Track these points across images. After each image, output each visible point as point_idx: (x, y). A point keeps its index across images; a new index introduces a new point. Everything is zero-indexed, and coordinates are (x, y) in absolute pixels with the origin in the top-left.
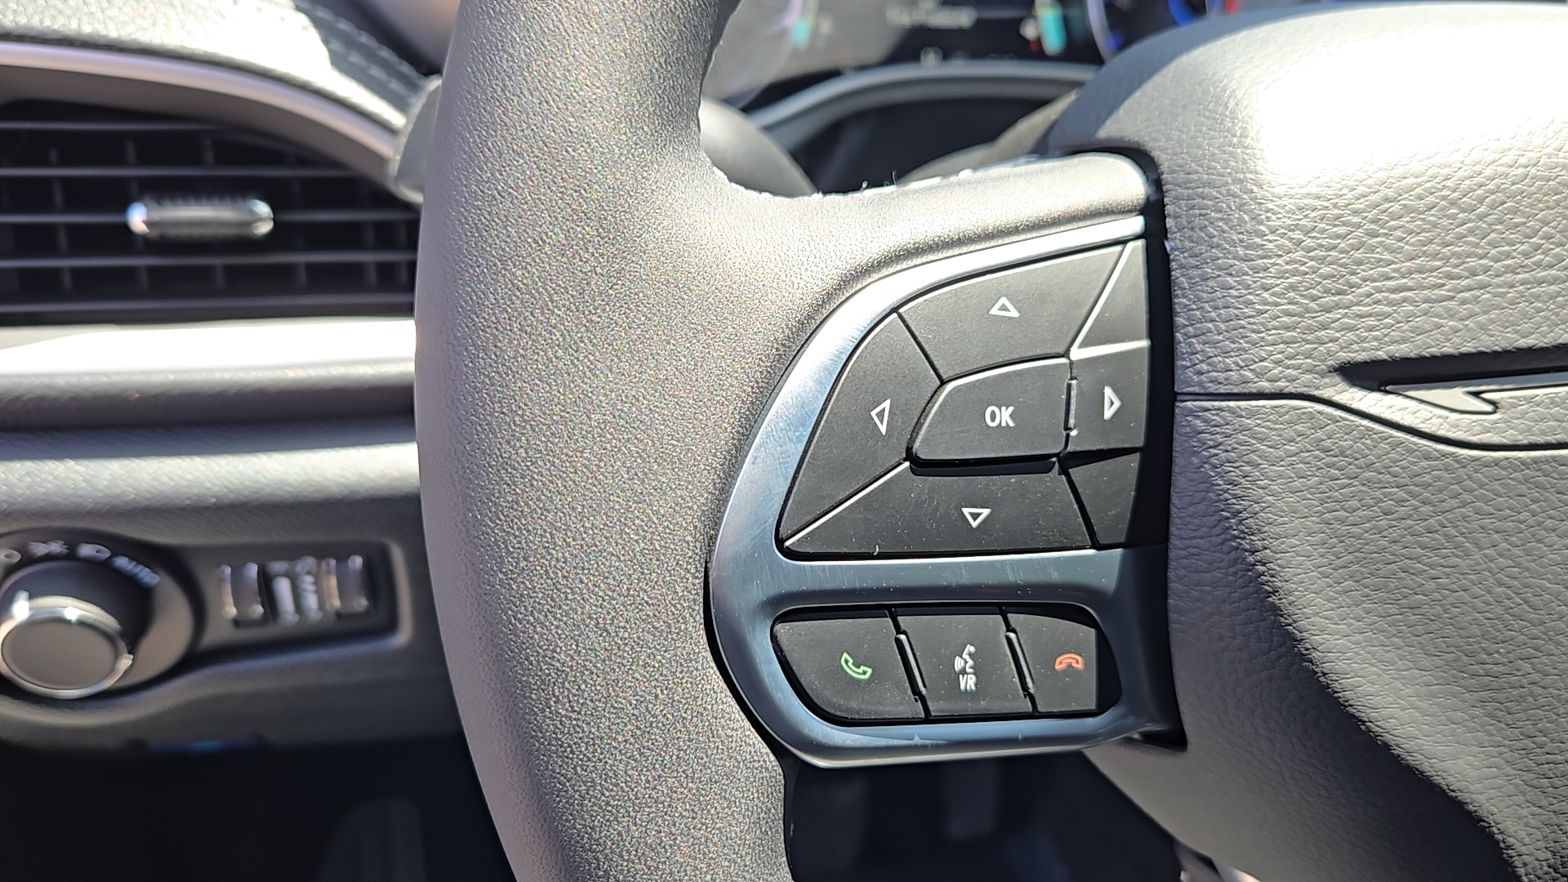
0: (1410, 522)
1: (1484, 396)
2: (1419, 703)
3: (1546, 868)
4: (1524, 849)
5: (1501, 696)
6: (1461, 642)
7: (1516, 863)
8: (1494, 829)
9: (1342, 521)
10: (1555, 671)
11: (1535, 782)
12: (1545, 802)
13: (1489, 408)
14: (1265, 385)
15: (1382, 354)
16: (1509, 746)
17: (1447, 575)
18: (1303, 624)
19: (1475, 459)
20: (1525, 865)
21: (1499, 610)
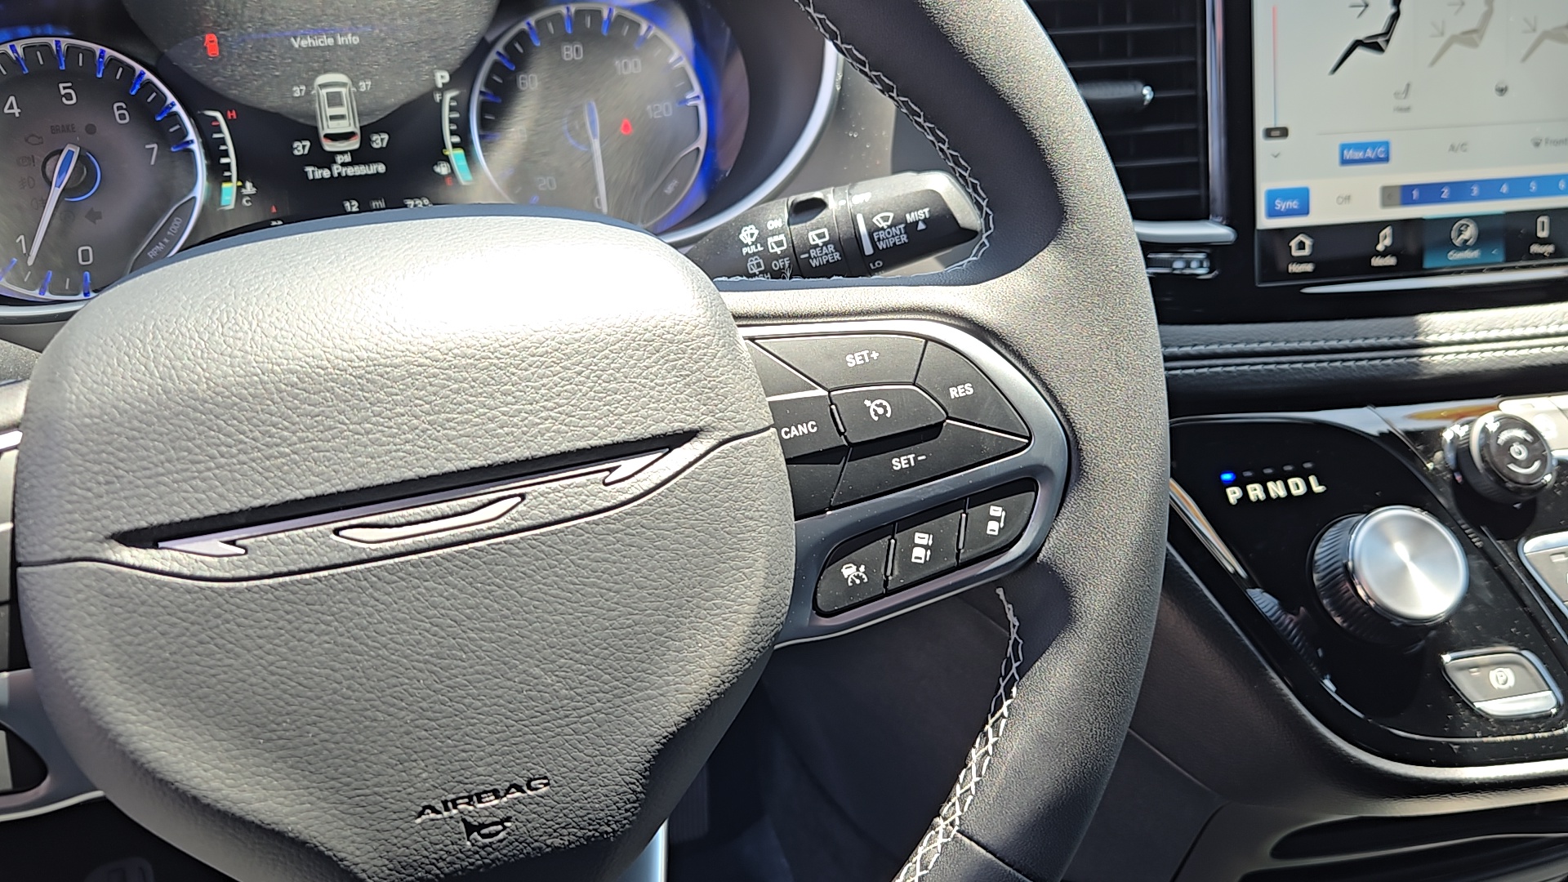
0: (184, 638)
1: (239, 542)
2: (221, 765)
3: (387, 872)
4: (357, 860)
5: (297, 753)
6: (250, 718)
7: (356, 870)
8: (322, 848)
9: (130, 644)
10: (343, 731)
11: (351, 811)
12: (365, 824)
13: (243, 551)
14: (58, 555)
15: (144, 524)
16: (318, 787)
17: (225, 673)
18: (107, 718)
19: (228, 589)
20: (364, 871)
21: (278, 692)
